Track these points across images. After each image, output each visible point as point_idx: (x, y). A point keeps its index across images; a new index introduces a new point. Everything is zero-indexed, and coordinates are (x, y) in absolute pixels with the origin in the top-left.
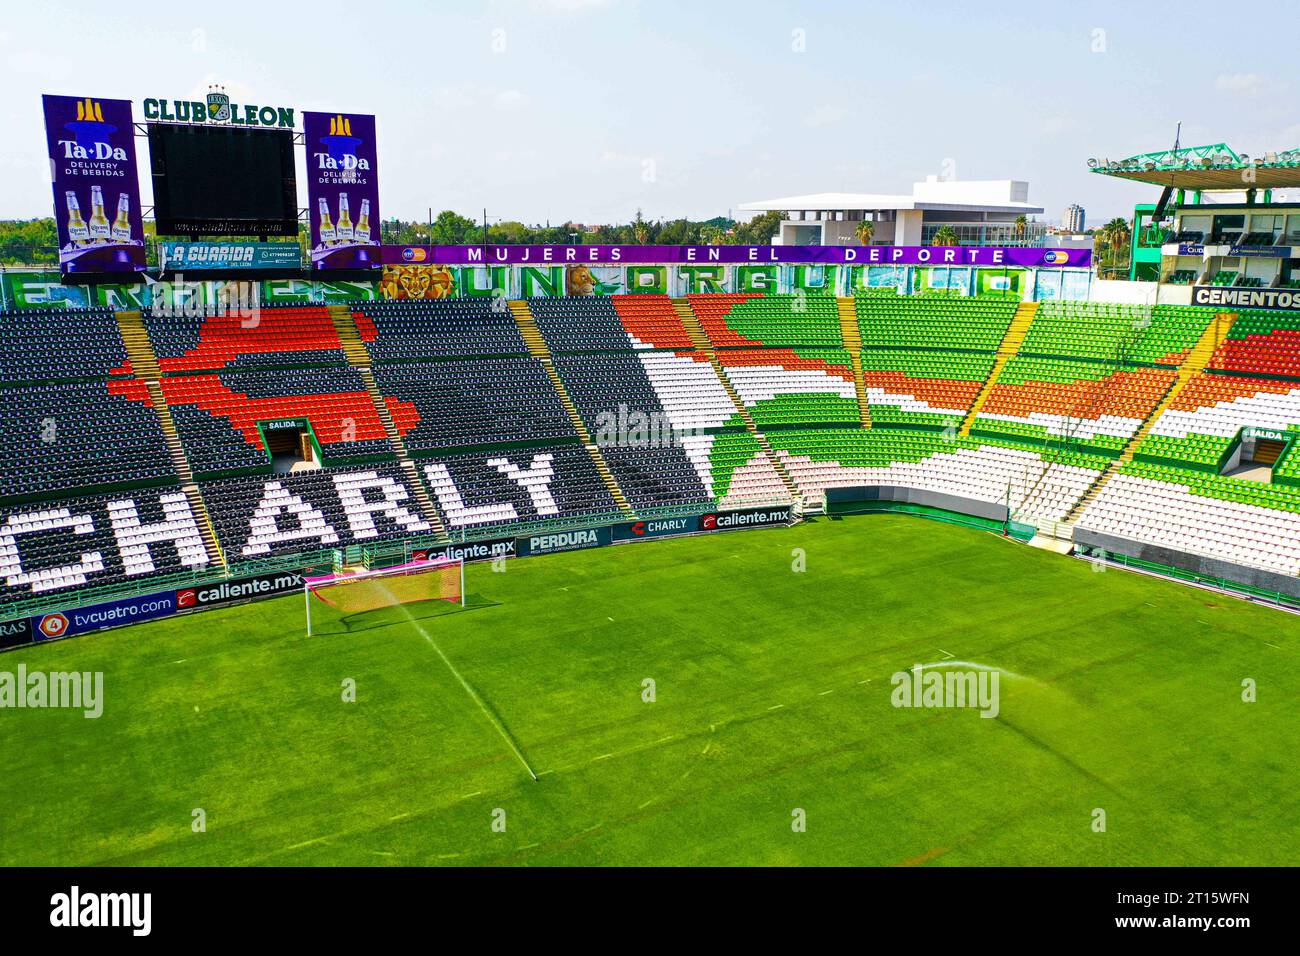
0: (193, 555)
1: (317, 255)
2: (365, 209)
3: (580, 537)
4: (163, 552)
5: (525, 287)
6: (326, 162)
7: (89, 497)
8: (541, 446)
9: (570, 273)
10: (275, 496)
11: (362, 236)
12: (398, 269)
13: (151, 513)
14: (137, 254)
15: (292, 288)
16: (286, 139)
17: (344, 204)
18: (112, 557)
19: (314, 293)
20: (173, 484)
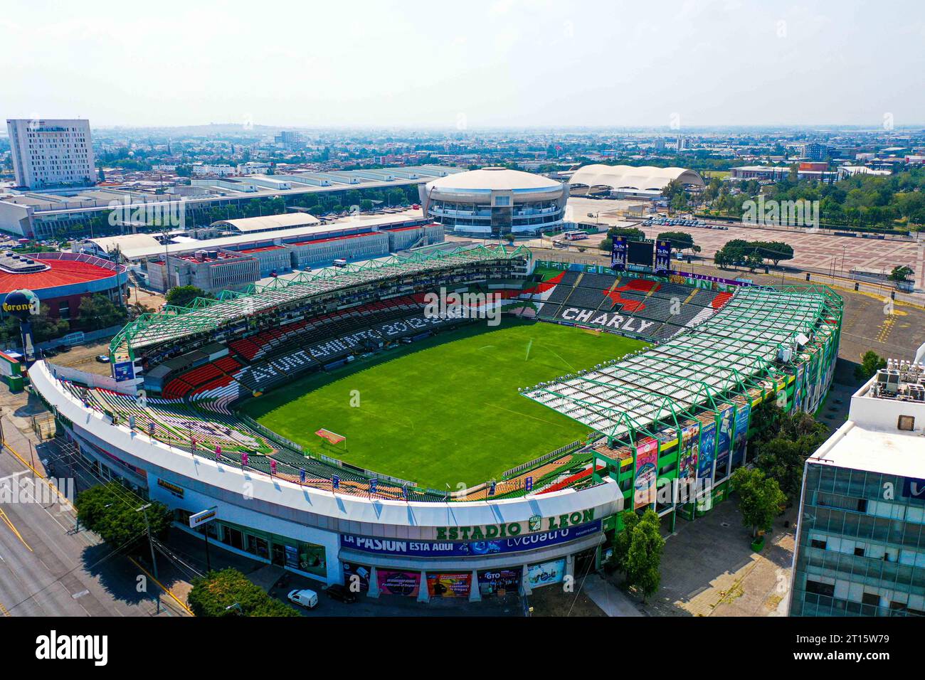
0: (584, 320)
1: (655, 271)
2: (666, 262)
3: (633, 336)
4: (582, 318)
5: (702, 285)
6: (660, 251)
7: (581, 309)
8: (652, 320)
9: (713, 283)
10: (605, 316)
11: (665, 268)
12: (673, 276)
13: (586, 313)
14: (624, 266)
15: (651, 277)
16: (652, 246)
17: (662, 261)
18: (575, 318)
19: (656, 279)
20: (593, 309)
